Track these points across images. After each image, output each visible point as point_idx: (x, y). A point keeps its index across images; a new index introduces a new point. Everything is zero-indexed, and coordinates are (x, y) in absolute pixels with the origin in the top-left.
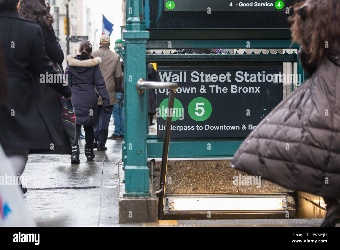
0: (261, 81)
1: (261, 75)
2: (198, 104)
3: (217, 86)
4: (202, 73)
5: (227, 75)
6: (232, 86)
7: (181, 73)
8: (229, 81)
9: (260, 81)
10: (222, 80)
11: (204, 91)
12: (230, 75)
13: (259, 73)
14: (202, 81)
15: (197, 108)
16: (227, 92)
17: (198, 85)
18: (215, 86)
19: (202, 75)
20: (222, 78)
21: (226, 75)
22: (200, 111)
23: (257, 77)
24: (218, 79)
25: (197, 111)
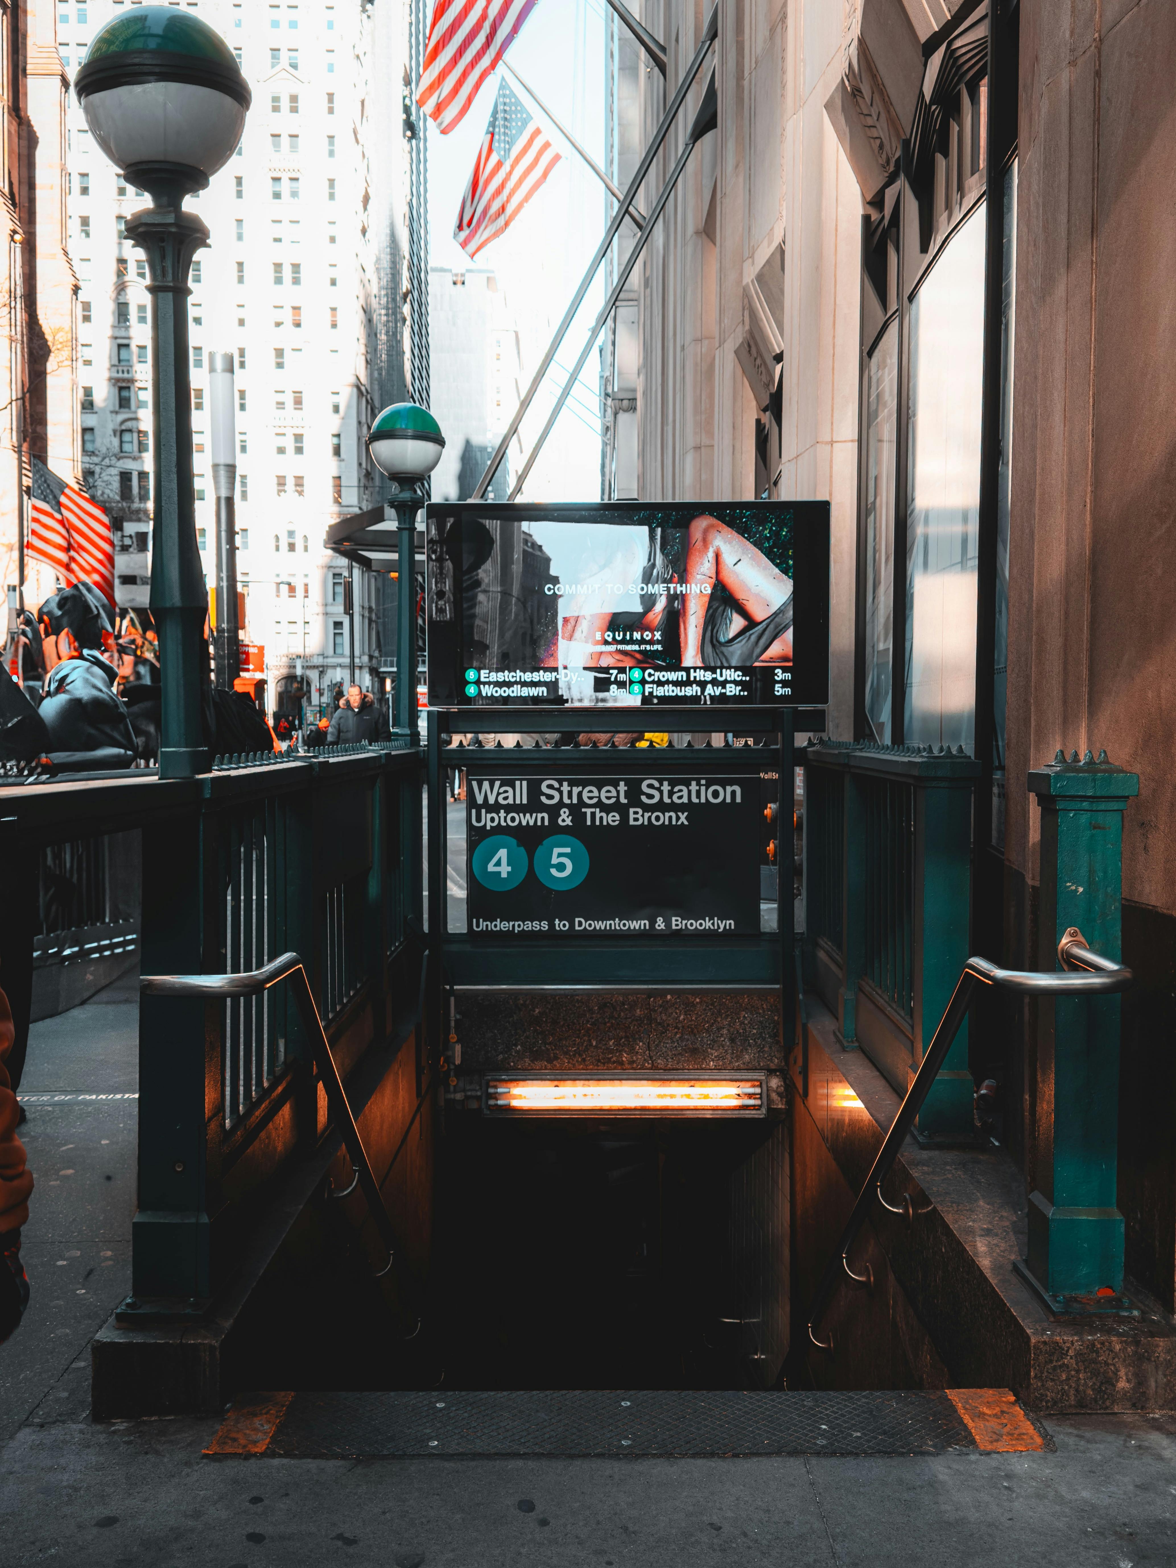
0: (697, 801)
1: (698, 788)
2: (556, 851)
3: (598, 810)
4: (565, 784)
5: (618, 788)
6: (632, 810)
7: (518, 783)
8: (623, 801)
9: (695, 800)
10: (608, 798)
11: (568, 822)
12: (626, 788)
13: (694, 783)
14: (566, 801)
15: (555, 860)
16: (617, 823)
17: (554, 811)
18: (593, 810)
19: (565, 788)
20: (607, 795)
21: (616, 789)
22: (561, 867)
23: (690, 792)
24: (599, 797)
25: (554, 866)
